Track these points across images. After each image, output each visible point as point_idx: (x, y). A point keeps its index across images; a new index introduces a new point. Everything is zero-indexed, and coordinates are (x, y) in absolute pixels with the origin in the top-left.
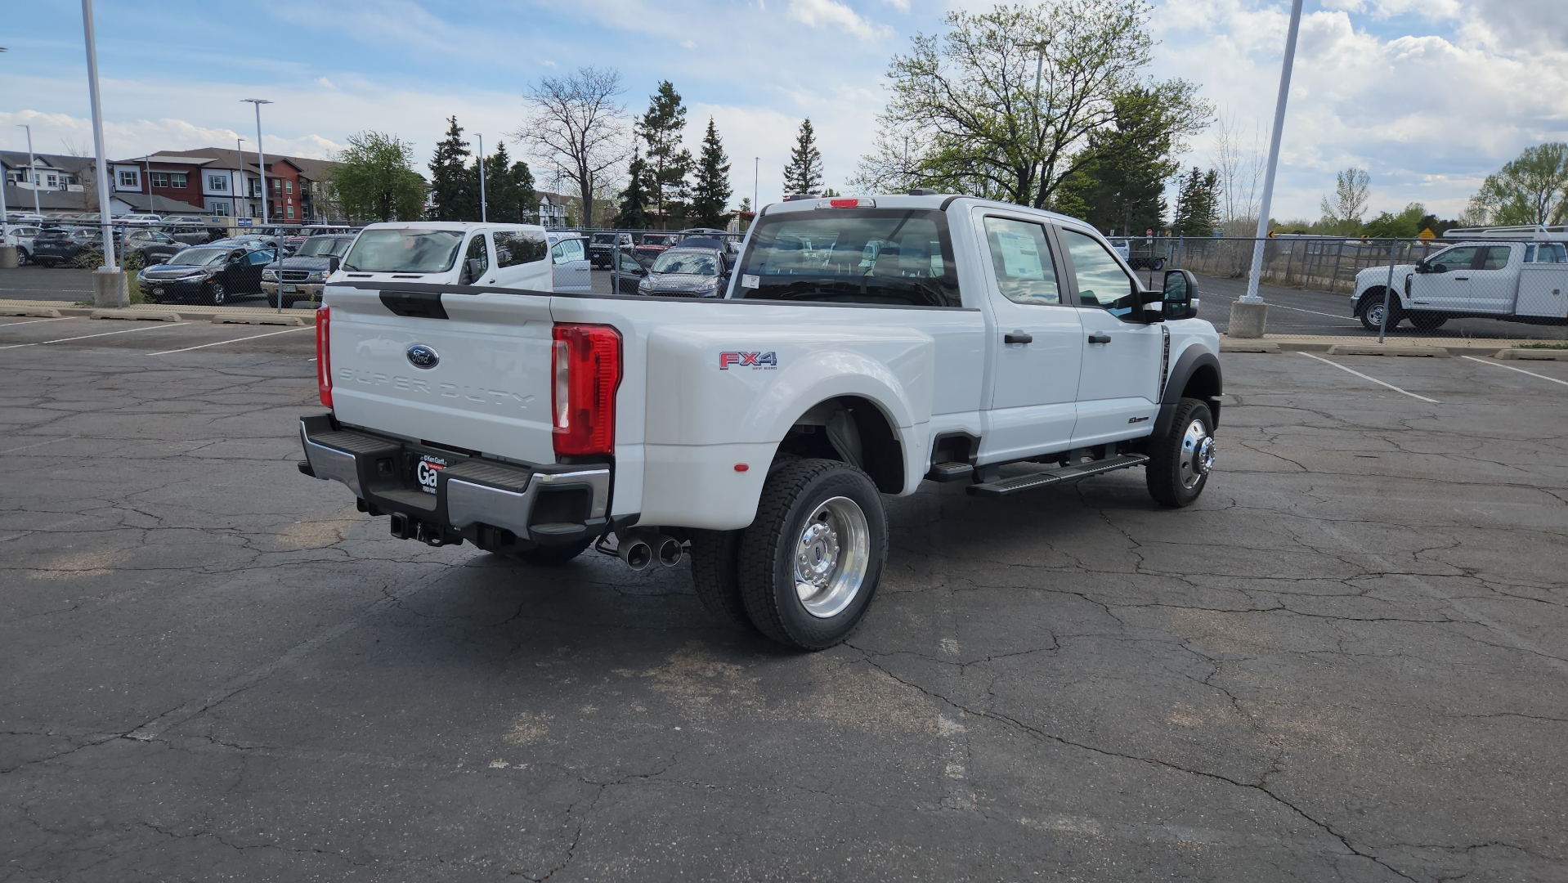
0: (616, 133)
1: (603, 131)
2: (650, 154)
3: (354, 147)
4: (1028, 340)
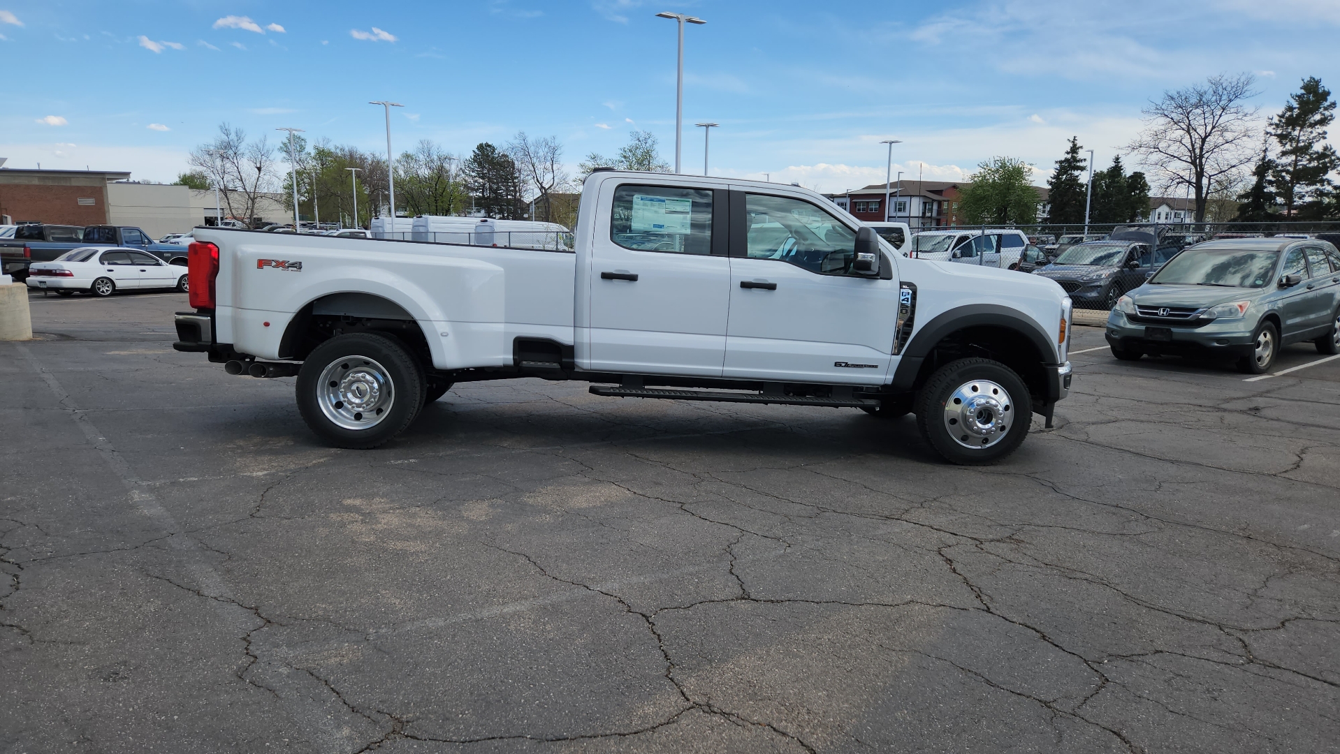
0: (1245, 136)
1: (1229, 136)
2: (1284, 154)
3: (982, 171)
4: (633, 278)
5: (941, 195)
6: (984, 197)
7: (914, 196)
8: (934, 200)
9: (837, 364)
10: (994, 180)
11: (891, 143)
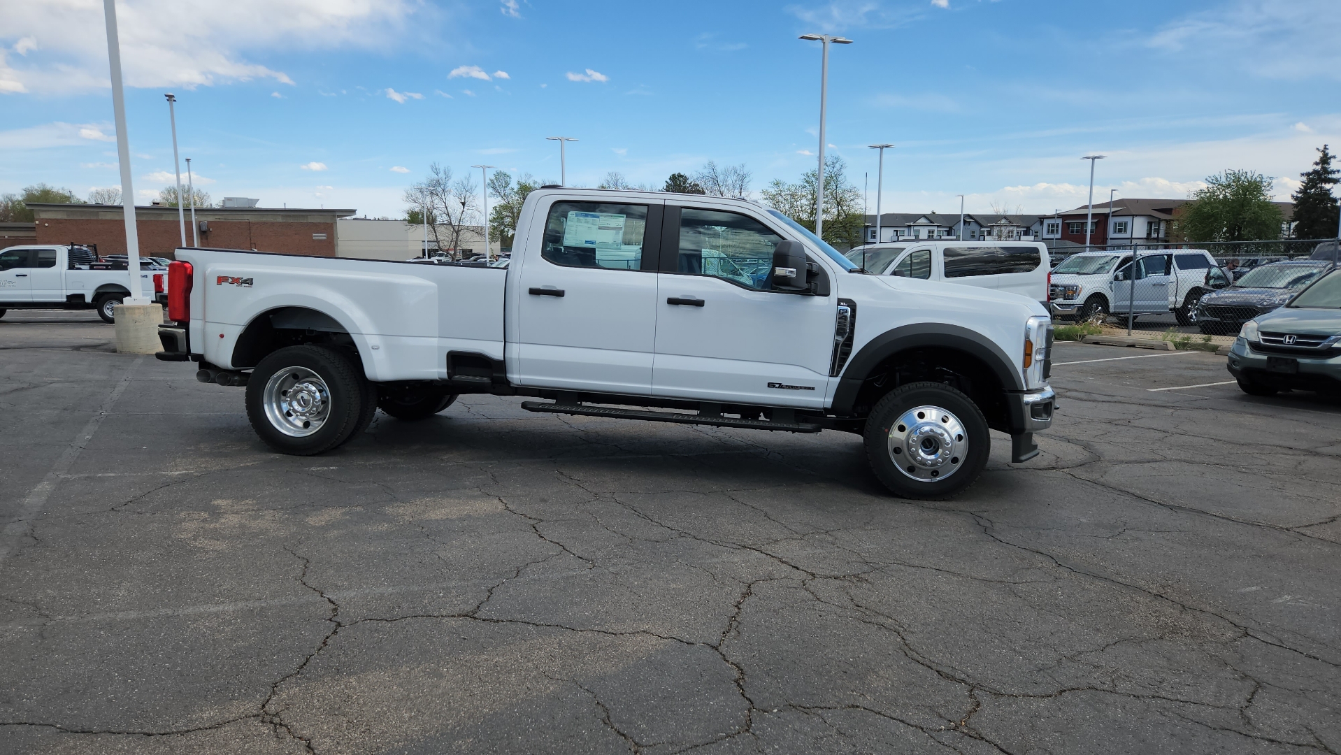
3: (1211, 186)
4: (559, 294)
5: (1171, 214)
6: (1213, 215)
7: (1136, 216)
8: (1160, 220)
9: (771, 385)
10: (1225, 196)
11: (1094, 159)
